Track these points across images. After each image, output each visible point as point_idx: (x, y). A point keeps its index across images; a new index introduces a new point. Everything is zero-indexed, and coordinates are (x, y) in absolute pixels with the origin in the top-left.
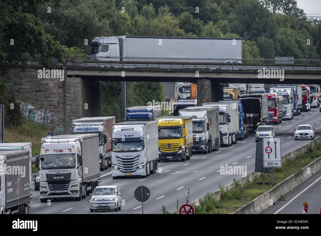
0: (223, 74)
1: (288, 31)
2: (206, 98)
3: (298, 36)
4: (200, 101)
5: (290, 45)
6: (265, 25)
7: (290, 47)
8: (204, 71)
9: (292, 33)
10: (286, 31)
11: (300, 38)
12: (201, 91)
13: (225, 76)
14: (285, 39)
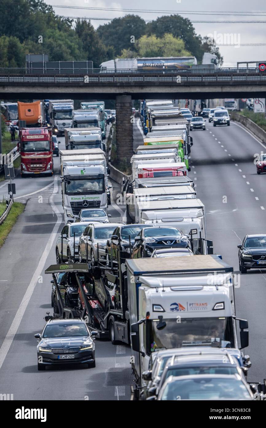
0: (147, 87)
1: (56, 33)
2: (127, 119)
3: (68, 39)
4: (121, 123)
5: (61, 51)
6: (30, 25)
7: (62, 53)
8: (124, 85)
9: (60, 35)
10: (54, 33)
11: (71, 42)
12: (122, 110)
13: (150, 90)
14: (55, 44)
